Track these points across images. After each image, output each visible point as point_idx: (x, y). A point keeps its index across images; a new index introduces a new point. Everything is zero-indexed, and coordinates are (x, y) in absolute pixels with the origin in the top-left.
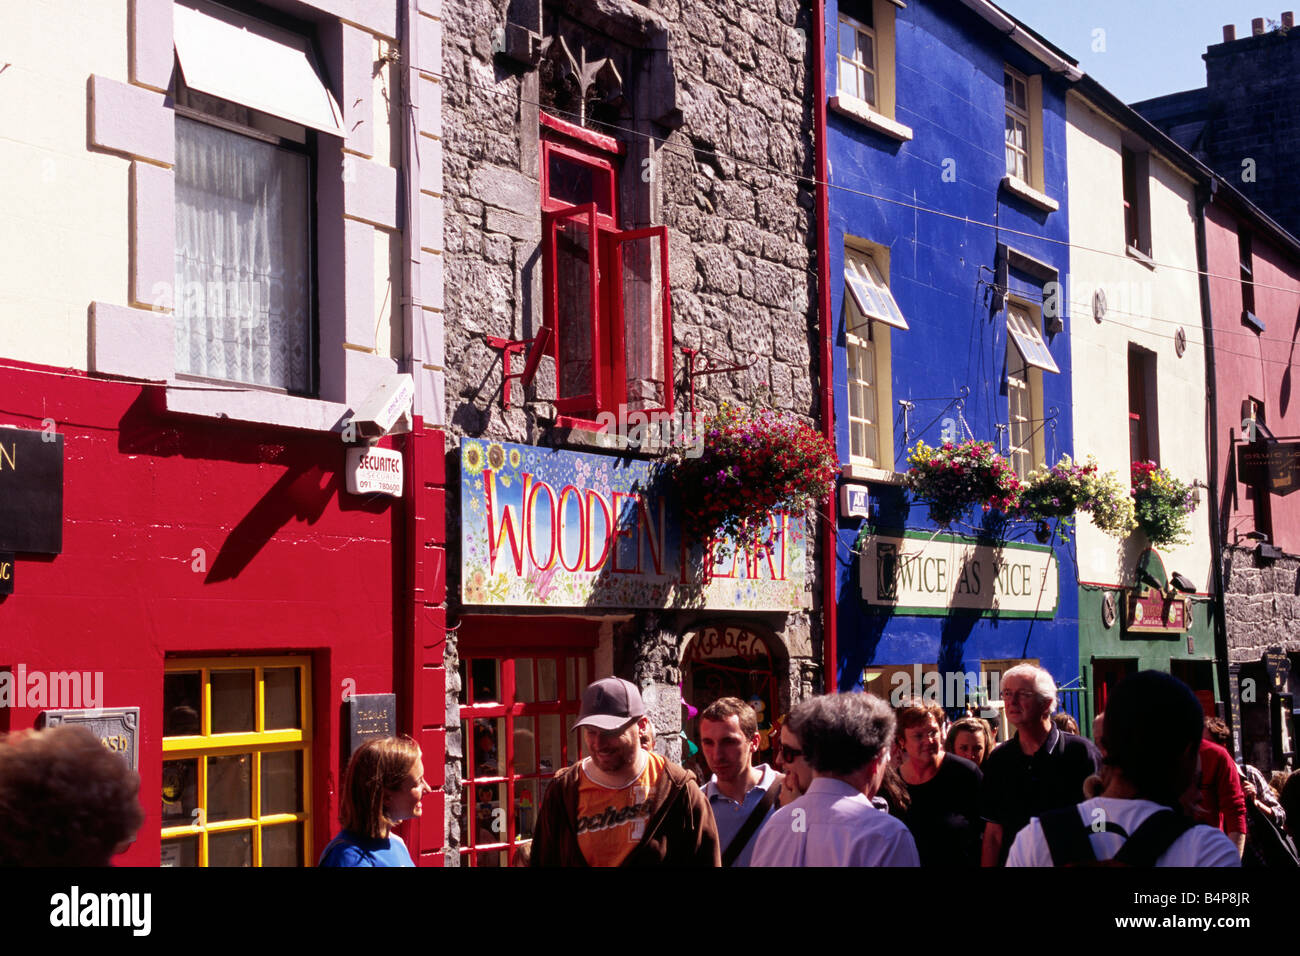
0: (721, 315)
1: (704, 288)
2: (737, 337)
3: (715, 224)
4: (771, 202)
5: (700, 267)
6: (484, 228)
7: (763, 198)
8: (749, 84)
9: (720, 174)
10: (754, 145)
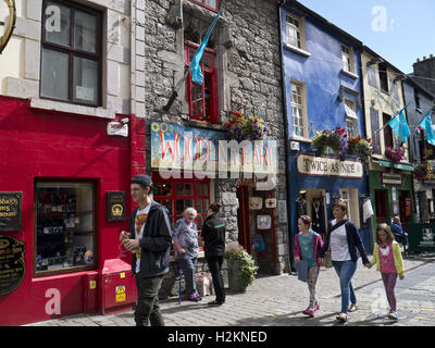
0: (249, 96)
1: (243, 89)
2: (254, 102)
3: (247, 73)
4: (265, 68)
5: (241, 83)
6: (162, 67)
7: (263, 67)
8: (257, 39)
9: (247, 60)
10: (259, 53)
